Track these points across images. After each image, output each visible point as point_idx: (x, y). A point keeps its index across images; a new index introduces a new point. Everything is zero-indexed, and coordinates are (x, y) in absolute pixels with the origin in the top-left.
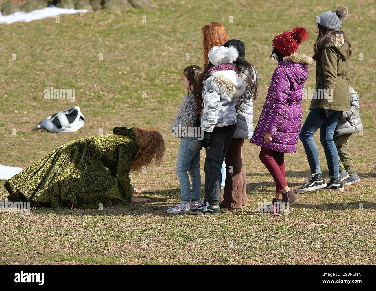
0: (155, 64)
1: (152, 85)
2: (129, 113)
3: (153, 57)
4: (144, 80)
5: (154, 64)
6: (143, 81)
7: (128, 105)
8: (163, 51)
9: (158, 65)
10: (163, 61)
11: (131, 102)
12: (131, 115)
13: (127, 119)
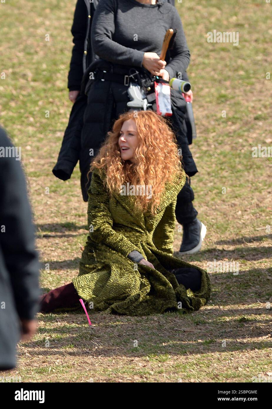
0: (36, 52)
1: (55, 90)
2: (45, 142)
3: (25, 38)
4: (34, 80)
5: (32, 51)
6: (32, 84)
7: (35, 129)
8: (35, 26)
9: (41, 53)
10: (45, 46)
11: (36, 123)
12: (51, 147)
13: (50, 154)
